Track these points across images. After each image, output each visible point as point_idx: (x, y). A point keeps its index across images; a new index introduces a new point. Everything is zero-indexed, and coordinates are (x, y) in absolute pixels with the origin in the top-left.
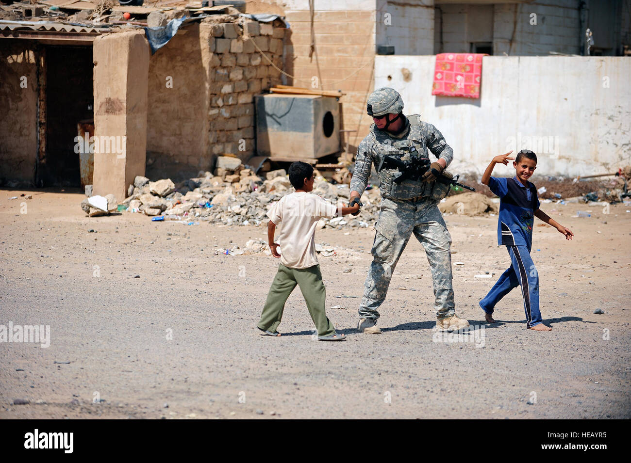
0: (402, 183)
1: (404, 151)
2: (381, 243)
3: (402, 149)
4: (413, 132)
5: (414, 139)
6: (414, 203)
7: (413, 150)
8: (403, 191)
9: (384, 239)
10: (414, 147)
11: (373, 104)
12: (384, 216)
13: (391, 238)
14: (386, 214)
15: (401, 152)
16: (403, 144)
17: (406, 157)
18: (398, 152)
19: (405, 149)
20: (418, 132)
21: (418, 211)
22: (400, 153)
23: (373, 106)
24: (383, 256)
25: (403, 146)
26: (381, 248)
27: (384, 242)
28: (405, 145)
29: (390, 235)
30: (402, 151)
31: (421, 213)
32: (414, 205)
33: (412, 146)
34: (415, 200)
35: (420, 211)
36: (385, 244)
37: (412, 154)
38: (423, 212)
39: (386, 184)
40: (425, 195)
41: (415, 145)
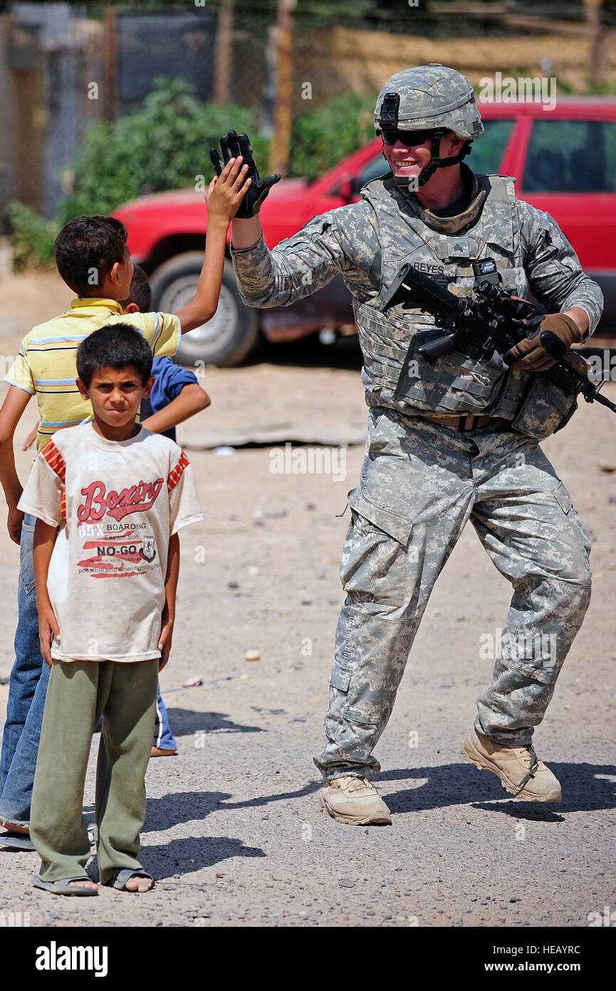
0: (440, 361)
1: (460, 269)
2: (373, 549)
3: (454, 260)
4: (492, 220)
5: (491, 241)
6: (466, 434)
7: (488, 267)
8: (436, 387)
9: (381, 538)
10: (490, 259)
11: (405, 92)
12: (380, 470)
13: (402, 534)
14: (386, 465)
15: (450, 270)
16: (458, 248)
17: (463, 287)
18: (440, 268)
19: (463, 262)
20: (506, 222)
21: (481, 454)
22: (446, 273)
23: (403, 98)
24: (378, 589)
25: (458, 254)
26: (373, 565)
27: (382, 548)
28: (465, 253)
29: (399, 525)
30: (454, 267)
31: (492, 461)
32: (465, 440)
33: (483, 257)
34: (468, 425)
35: (488, 455)
36: (385, 551)
37: (482, 278)
38: (497, 456)
39: (386, 361)
40: (498, 411)
41: (495, 256)
